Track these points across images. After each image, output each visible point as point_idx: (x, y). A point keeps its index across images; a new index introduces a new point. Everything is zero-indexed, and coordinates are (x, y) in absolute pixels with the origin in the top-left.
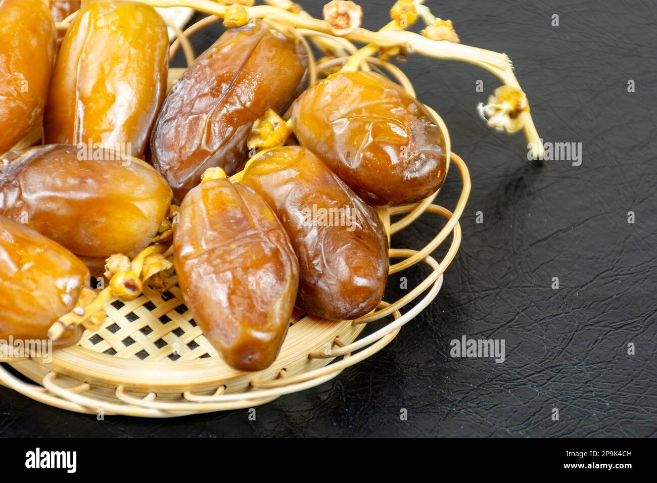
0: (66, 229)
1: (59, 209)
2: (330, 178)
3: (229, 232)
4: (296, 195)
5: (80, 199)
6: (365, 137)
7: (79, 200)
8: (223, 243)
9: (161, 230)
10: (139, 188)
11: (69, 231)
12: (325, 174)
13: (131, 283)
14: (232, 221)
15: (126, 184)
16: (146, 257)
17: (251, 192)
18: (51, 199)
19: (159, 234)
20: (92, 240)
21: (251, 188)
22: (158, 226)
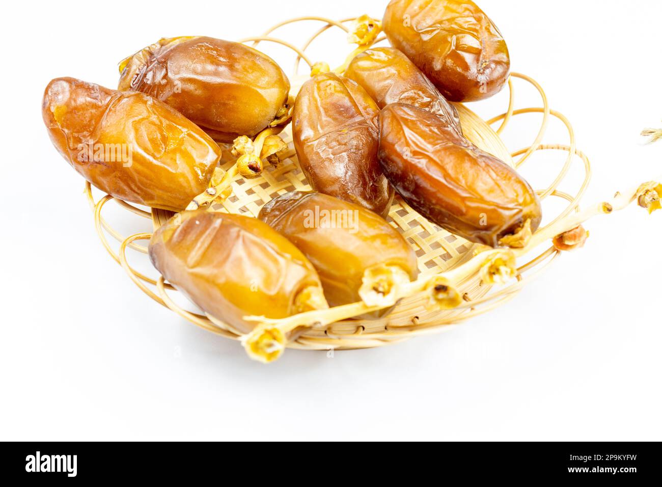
0: (200, 106)
1: (196, 90)
2: (422, 79)
3: (341, 118)
4: (395, 91)
5: (215, 83)
6: (447, 46)
7: (213, 84)
8: (337, 128)
9: (279, 115)
10: (263, 79)
11: (202, 109)
12: (417, 75)
13: (255, 166)
14: (341, 109)
15: (254, 74)
16: (266, 139)
17: (354, 85)
18: (191, 81)
19: (277, 118)
20: (221, 118)
21: (353, 80)
22: (276, 112)
